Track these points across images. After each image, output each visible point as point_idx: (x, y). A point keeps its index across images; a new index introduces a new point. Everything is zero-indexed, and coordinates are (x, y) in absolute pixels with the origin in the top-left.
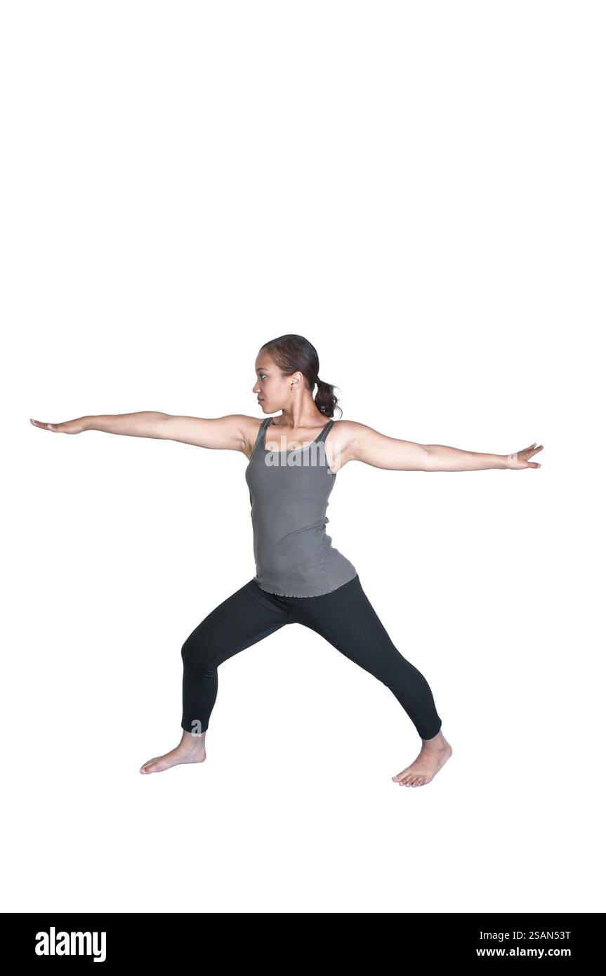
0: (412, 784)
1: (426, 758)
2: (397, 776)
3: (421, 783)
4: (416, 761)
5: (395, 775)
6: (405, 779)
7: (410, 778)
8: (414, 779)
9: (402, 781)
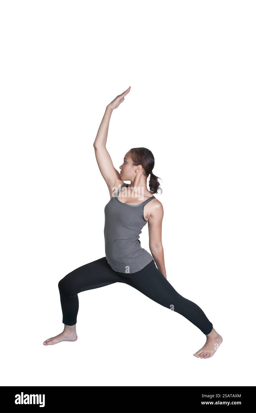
0: (204, 357)
1: (210, 343)
2: (196, 353)
3: (208, 356)
4: (205, 345)
5: (195, 353)
6: (200, 354)
7: (202, 354)
8: (205, 355)
9: (199, 355)
